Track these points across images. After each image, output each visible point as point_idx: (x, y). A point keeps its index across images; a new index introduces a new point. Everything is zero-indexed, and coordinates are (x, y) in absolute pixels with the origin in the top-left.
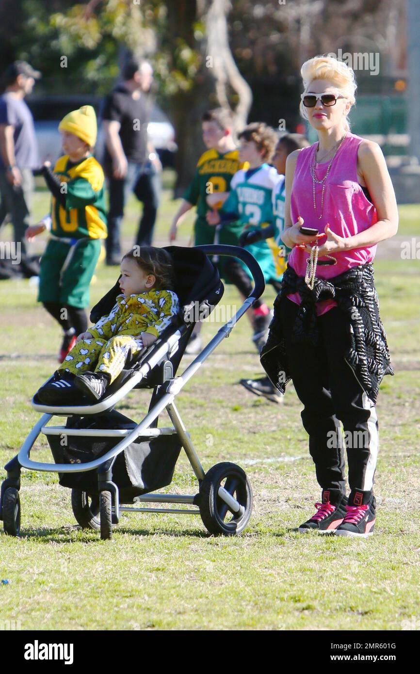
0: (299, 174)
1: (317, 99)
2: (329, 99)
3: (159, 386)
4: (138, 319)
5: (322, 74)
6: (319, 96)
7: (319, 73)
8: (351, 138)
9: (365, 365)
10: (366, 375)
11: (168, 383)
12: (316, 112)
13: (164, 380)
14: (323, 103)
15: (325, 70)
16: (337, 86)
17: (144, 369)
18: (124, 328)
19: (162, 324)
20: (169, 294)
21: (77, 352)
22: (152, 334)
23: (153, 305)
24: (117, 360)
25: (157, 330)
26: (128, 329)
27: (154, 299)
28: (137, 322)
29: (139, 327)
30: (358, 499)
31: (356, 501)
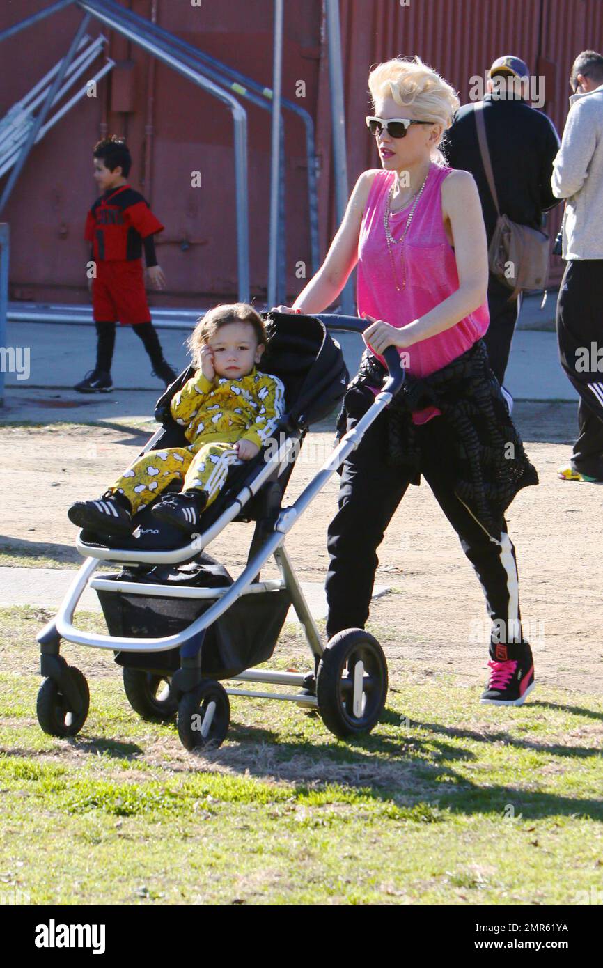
4: (232, 418)
6: (385, 123)
17: (244, 496)
18: (210, 429)
19: (266, 428)
20: (272, 381)
21: (143, 469)
22: (254, 443)
23: (251, 398)
24: (216, 474)
25: (260, 437)
26: (217, 431)
27: (252, 390)
28: (230, 423)
29: (233, 430)
30: (502, 653)
31: (499, 655)
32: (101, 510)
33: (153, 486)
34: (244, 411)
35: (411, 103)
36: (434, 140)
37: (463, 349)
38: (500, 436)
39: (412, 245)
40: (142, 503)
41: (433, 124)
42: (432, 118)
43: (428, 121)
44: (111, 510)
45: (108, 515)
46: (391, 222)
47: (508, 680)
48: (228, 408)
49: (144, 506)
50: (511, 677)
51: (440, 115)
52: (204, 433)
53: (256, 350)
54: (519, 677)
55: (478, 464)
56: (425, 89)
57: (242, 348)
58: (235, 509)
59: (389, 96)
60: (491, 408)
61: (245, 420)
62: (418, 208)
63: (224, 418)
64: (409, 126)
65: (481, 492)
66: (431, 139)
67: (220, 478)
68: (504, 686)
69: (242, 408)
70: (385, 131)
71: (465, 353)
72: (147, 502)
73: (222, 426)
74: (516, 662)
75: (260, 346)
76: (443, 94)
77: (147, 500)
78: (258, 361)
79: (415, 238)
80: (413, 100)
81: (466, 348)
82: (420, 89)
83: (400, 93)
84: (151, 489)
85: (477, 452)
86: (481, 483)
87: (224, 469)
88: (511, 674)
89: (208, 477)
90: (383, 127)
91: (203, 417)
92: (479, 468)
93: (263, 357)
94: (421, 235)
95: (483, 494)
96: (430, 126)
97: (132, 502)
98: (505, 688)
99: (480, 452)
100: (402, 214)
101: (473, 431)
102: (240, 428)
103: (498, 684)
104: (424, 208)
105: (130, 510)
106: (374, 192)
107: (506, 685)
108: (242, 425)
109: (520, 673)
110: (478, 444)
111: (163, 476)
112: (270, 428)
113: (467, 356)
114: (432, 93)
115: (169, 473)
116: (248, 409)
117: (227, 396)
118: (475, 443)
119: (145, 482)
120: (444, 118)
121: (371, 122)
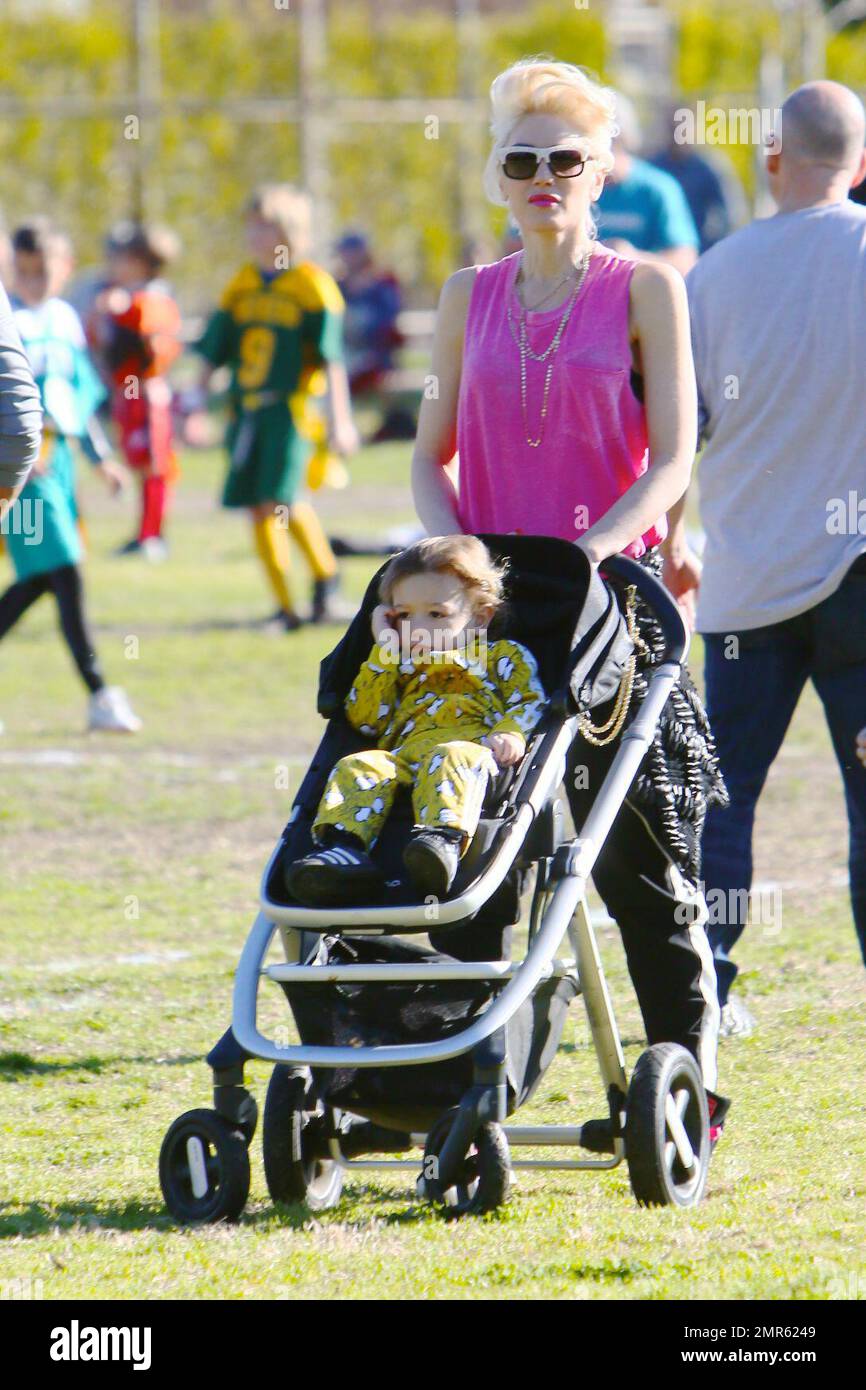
0: (483, 335)
1: (538, 161)
2: (566, 161)
3: (549, 860)
4: (461, 705)
5: (548, 102)
6: (543, 154)
7: (541, 98)
8: (605, 257)
9: (670, 804)
10: (673, 828)
11: (564, 852)
12: (538, 191)
13: (556, 846)
14: (553, 172)
15: (555, 92)
16: (582, 131)
17: (525, 815)
18: (426, 724)
19: (526, 716)
20: (516, 649)
23: (484, 675)
26: (437, 727)
28: (458, 713)
29: (463, 724)
32: (334, 862)
33: (378, 804)
34: (478, 696)
44: (345, 857)
45: (345, 866)
48: (452, 692)
49: (376, 839)
61: (482, 708)
63: (448, 704)
69: (475, 690)
73: (445, 718)
102: (474, 722)
108: (478, 717)
112: (531, 717)
116: (485, 692)
117: (445, 677)
119: (365, 802)
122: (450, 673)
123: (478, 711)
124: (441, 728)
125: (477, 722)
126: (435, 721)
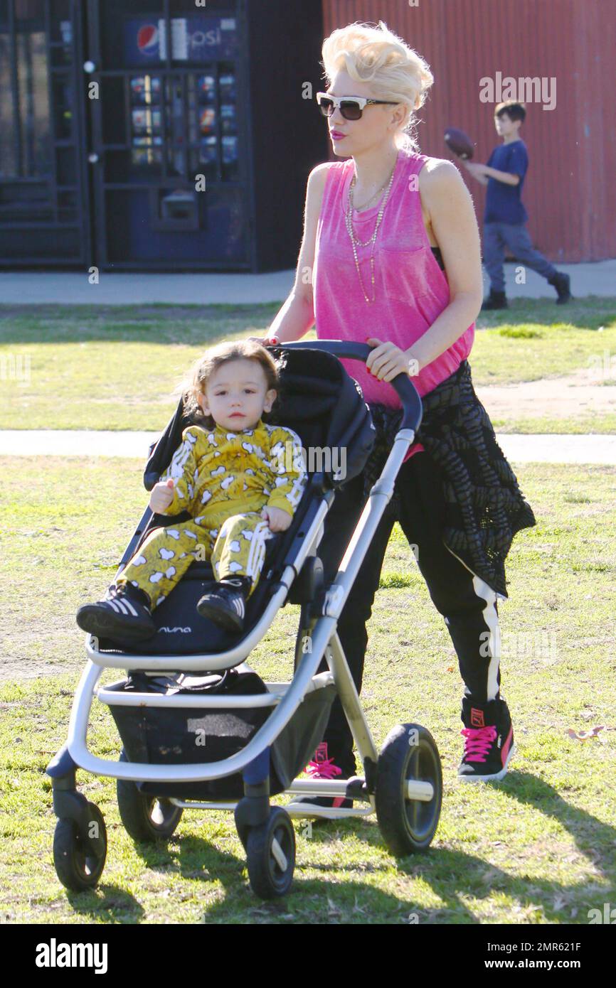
4: (247, 481)
6: (337, 101)
17: (288, 577)
18: (220, 497)
19: (294, 491)
20: (287, 435)
21: (154, 552)
22: (284, 510)
23: (264, 455)
24: (254, 554)
25: (291, 503)
26: (229, 499)
27: (265, 445)
28: (245, 487)
29: (249, 496)
30: (478, 718)
31: (475, 722)
32: (116, 610)
33: (170, 572)
34: (258, 473)
35: (370, 78)
36: (397, 123)
37: (449, 371)
38: (493, 472)
39: (387, 249)
40: (161, 594)
41: (396, 103)
42: (395, 97)
43: (390, 100)
44: (127, 608)
45: (125, 615)
46: (356, 222)
47: (488, 749)
48: (238, 470)
49: (163, 598)
50: (490, 746)
51: (405, 94)
52: (213, 501)
53: (266, 397)
54: (499, 744)
55: (470, 508)
56: (388, 63)
57: (248, 391)
58: (282, 593)
59: (344, 69)
60: (482, 440)
61: (262, 483)
62: (389, 204)
63: (236, 481)
64: (365, 107)
65: (476, 540)
66: (393, 122)
67: (259, 558)
68: (483, 758)
69: (256, 467)
70: (337, 111)
71: (452, 376)
72: (166, 593)
73: (235, 492)
74: (494, 727)
75: (271, 391)
76: (410, 69)
77: (166, 590)
78: (268, 410)
79: (390, 241)
80: (374, 74)
81: (452, 370)
82: (382, 62)
83: (356, 66)
84: (168, 576)
85: (468, 493)
86: (475, 530)
87: (261, 546)
88: (490, 743)
89: (247, 558)
90: (335, 106)
91: (207, 483)
92: (471, 513)
93: (275, 405)
94: (397, 237)
95: (479, 543)
96: (393, 106)
97: (150, 595)
98: (484, 760)
99: (471, 494)
100: (370, 212)
101: (463, 469)
102: (256, 493)
103: (476, 756)
104: (397, 204)
105: (148, 606)
106: (330, 190)
107: (485, 756)
108: (260, 489)
109: (499, 740)
110: (469, 483)
111: (179, 559)
112: (298, 491)
113: (455, 378)
114: (397, 67)
115: (186, 555)
116: (263, 470)
117: (234, 455)
118: (465, 483)
119: (160, 568)
120: (410, 98)
121: (323, 99)
122: (237, 453)
123: (260, 485)
124: (233, 499)
125: (259, 493)
126: (228, 494)
